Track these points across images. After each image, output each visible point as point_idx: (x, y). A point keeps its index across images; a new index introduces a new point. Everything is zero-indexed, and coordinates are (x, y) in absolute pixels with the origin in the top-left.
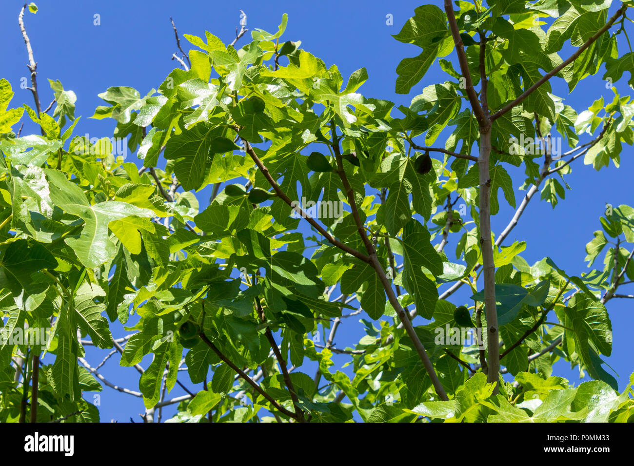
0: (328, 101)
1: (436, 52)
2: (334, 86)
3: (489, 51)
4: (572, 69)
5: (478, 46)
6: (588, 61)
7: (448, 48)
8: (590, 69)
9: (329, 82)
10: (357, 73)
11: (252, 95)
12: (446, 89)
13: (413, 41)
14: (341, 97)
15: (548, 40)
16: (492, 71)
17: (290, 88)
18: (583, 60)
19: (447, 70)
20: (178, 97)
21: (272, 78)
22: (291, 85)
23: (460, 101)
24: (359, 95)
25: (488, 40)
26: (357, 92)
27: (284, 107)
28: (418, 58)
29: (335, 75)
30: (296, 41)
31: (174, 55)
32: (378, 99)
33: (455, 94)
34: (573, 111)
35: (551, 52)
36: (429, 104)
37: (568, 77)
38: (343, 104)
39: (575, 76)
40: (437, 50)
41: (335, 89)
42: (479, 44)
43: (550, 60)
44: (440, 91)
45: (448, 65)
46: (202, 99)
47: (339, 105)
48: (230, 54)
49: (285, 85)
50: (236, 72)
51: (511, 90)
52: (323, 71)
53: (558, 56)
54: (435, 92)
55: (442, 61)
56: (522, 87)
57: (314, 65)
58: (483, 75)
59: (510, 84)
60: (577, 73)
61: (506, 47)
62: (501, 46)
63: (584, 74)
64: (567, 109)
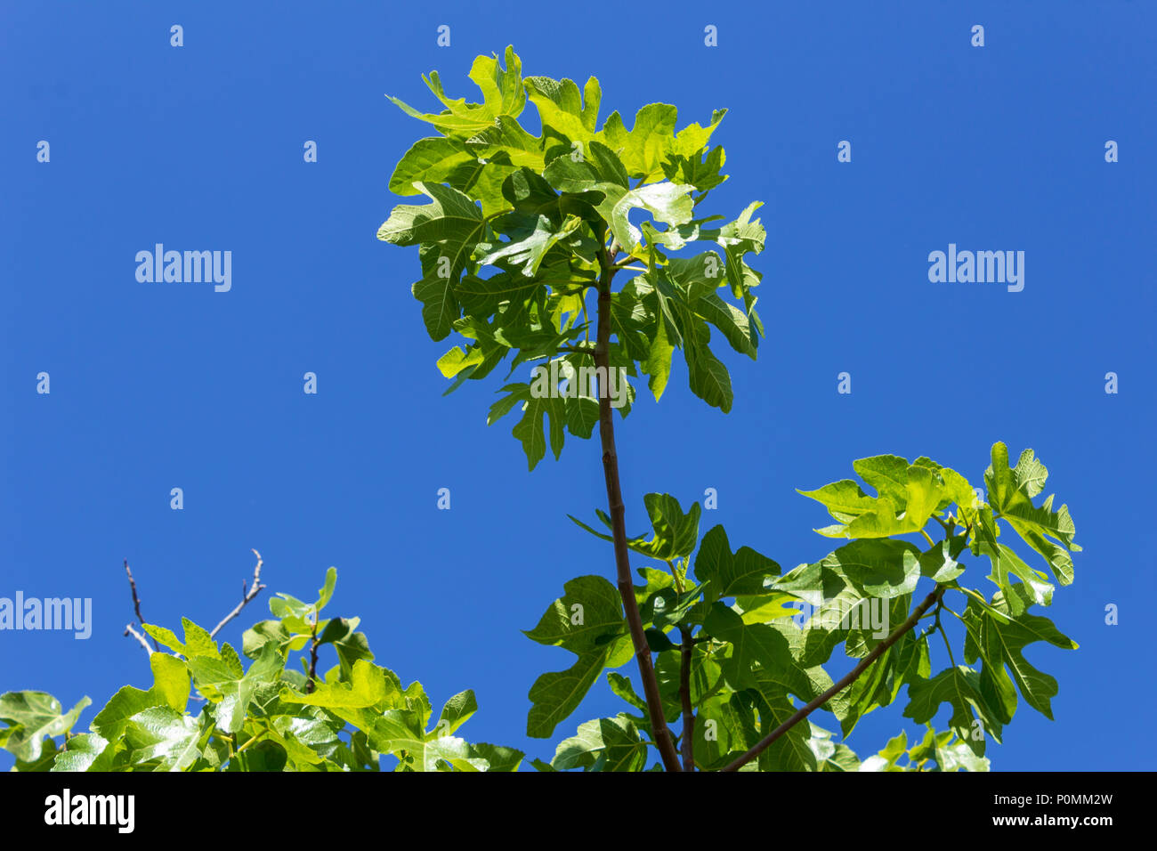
0: (403, 753)
1: (602, 662)
2: (415, 723)
3: (698, 661)
4: (847, 696)
5: (679, 653)
6: (877, 682)
7: (623, 654)
8: (881, 697)
9: (405, 716)
10: (459, 699)
11: (263, 738)
12: (620, 729)
13: (561, 642)
14: (426, 745)
15: (804, 644)
16: (703, 699)
17: (335, 723)
18: (868, 681)
19: (622, 693)
20: (127, 741)
21: (302, 705)
22: (337, 718)
23: (644, 749)
24: (461, 740)
25: (696, 641)
26: (456, 734)
27: (323, 763)
28: (570, 672)
29: (416, 703)
30: (351, 617)
31: (129, 628)
32: (495, 745)
33: (636, 738)
34: (852, 754)
35: (811, 664)
36: (589, 754)
37: (840, 712)
38: (429, 757)
39: (853, 710)
40: (604, 658)
41: (417, 730)
42: (679, 648)
43: (809, 679)
44: (609, 731)
45: (623, 684)
46: (171, 746)
47: (422, 759)
48: (226, 660)
49: (326, 718)
50: (235, 698)
51: (738, 732)
52: (396, 695)
53: (824, 672)
54: (600, 732)
55: (613, 675)
56: (758, 726)
57: (379, 684)
58: (687, 706)
59: (737, 722)
60: (856, 704)
61: (729, 654)
62: (720, 653)
63: (869, 706)
64: (839, 752)
